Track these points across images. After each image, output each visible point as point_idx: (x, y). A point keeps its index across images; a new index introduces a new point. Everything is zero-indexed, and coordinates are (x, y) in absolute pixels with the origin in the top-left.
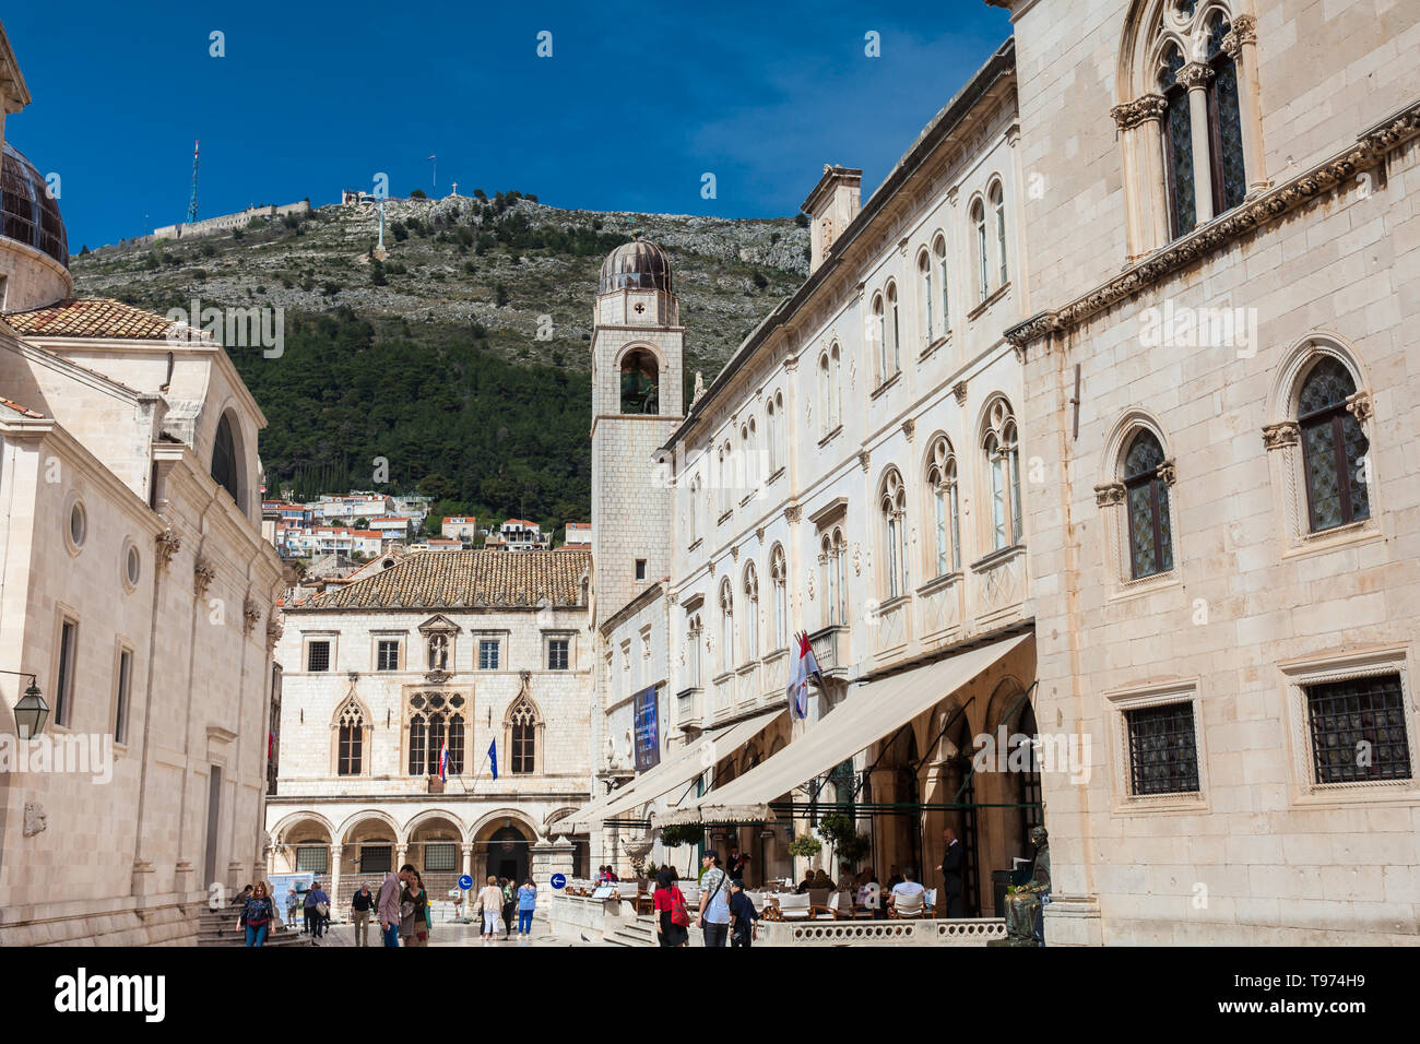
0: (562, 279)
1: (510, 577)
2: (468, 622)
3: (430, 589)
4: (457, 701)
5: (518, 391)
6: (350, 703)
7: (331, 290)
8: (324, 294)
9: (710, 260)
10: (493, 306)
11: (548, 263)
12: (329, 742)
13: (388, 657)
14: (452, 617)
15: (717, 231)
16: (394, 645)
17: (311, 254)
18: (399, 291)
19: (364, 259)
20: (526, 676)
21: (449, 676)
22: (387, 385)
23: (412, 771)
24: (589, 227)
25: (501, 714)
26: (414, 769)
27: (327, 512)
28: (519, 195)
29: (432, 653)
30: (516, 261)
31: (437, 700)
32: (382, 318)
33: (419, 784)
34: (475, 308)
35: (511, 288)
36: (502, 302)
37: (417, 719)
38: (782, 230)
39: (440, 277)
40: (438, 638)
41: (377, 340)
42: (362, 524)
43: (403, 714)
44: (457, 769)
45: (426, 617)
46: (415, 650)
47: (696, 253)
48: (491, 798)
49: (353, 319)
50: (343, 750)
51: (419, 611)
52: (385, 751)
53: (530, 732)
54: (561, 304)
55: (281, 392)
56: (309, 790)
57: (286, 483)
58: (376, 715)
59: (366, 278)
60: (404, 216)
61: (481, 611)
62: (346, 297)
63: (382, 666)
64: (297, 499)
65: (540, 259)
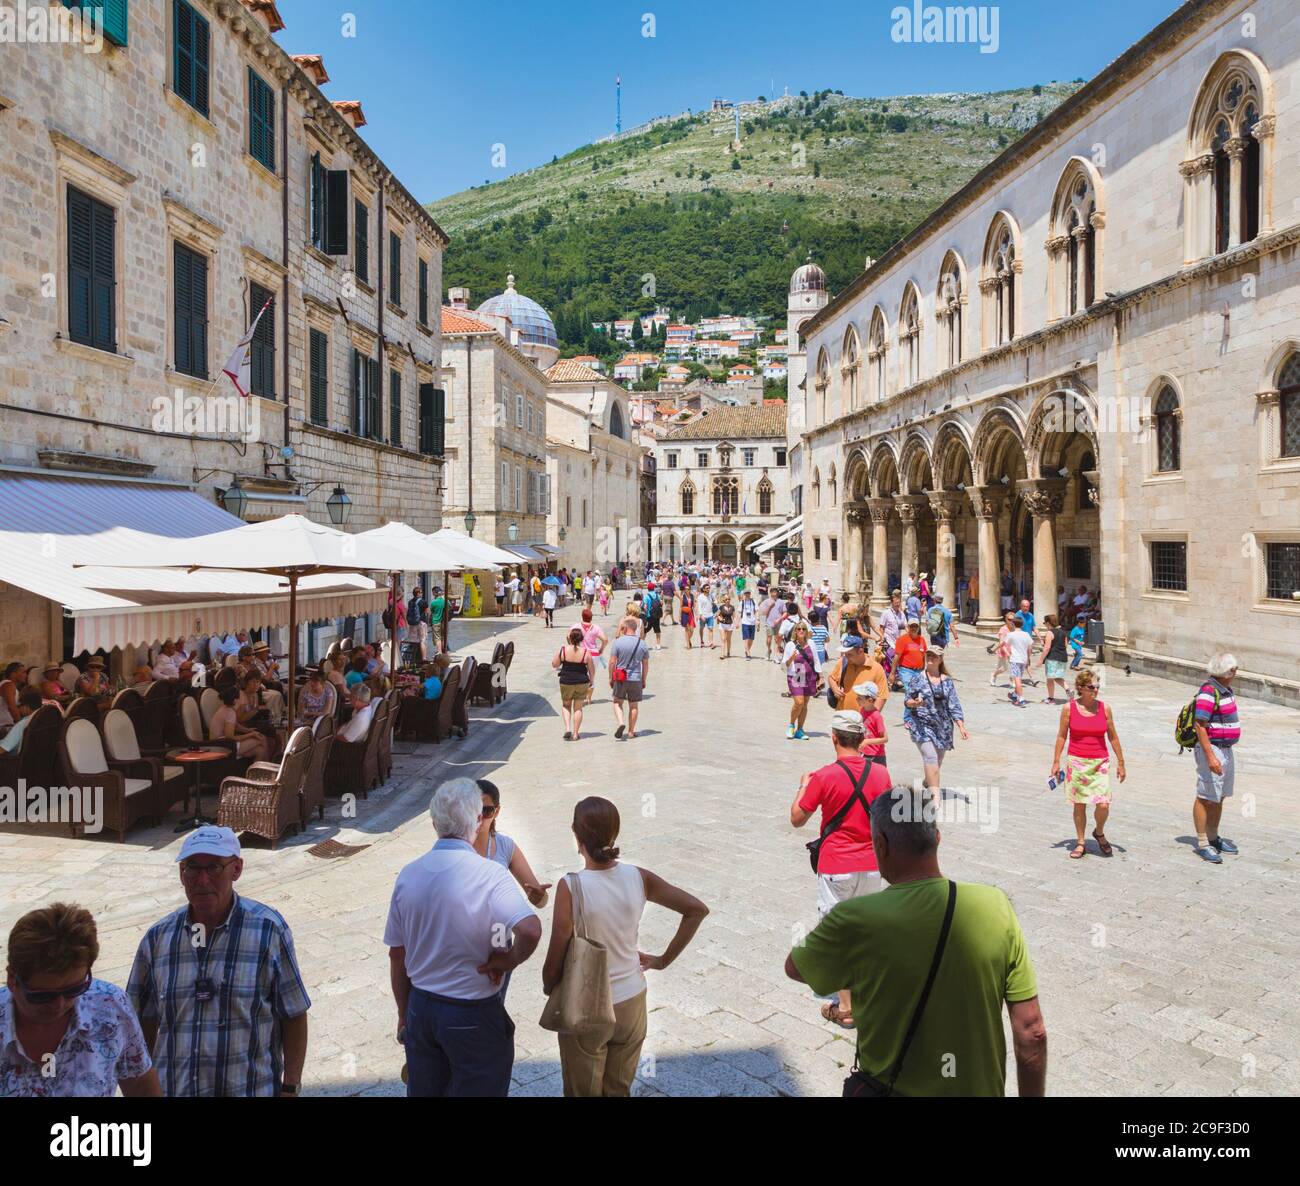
0: (859, 153)
1: (760, 420)
2: (738, 446)
3: (720, 429)
4: (735, 481)
5: (826, 239)
6: (687, 482)
7: (706, 176)
8: (702, 180)
9: (964, 126)
10: (811, 177)
11: (850, 141)
12: (678, 500)
13: (703, 460)
14: (731, 443)
15: (973, 103)
16: (706, 455)
17: (693, 150)
18: (749, 172)
19: (726, 151)
20: (765, 470)
21: (730, 470)
22: (741, 242)
23: (715, 512)
24: (879, 111)
25: (755, 487)
26: (716, 511)
27: (707, 329)
28: (830, 91)
29: (723, 459)
30: (827, 142)
31: (726, 481)
32: (739, 193)
33: (717, 520)
34: (799, 180)
35: (823, 163)
36: (817, 175)
37: (717, 490)
38: (1020, 99)
39: (776, 159)
40: (726, 451)
41: (734, 211)
42: (725, 338)
43: (710, 487)
44: (735, 511)
45: (720, 442)
46: (715, 459)
47: (955, 123)
48: (748, 526)
49: (719, 195)
50: (685, 504)
51: (716, 440)
52: (703, 503)
53: (768, 495)
54: (859, 171)
55: (676, 252)
56: (670, 521)
57: (680, 312)
58: (698, 488)
59: (728, 164)
60: (753, 115)
61: (745, 439)
62: (715, 181)
63: (700, 465)
64: (687, 322)
65: (844, 139)
